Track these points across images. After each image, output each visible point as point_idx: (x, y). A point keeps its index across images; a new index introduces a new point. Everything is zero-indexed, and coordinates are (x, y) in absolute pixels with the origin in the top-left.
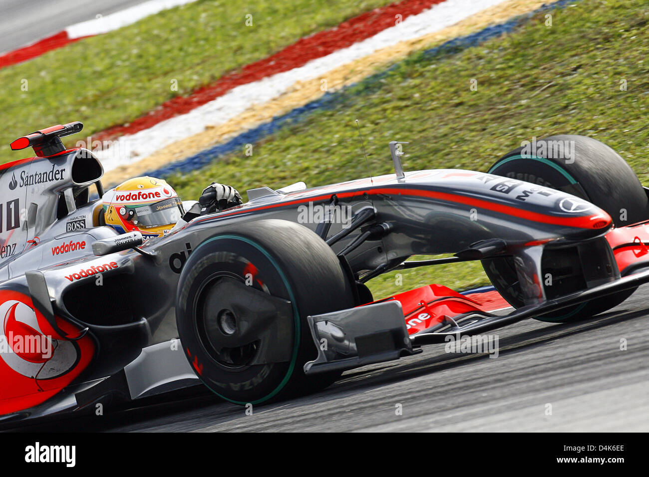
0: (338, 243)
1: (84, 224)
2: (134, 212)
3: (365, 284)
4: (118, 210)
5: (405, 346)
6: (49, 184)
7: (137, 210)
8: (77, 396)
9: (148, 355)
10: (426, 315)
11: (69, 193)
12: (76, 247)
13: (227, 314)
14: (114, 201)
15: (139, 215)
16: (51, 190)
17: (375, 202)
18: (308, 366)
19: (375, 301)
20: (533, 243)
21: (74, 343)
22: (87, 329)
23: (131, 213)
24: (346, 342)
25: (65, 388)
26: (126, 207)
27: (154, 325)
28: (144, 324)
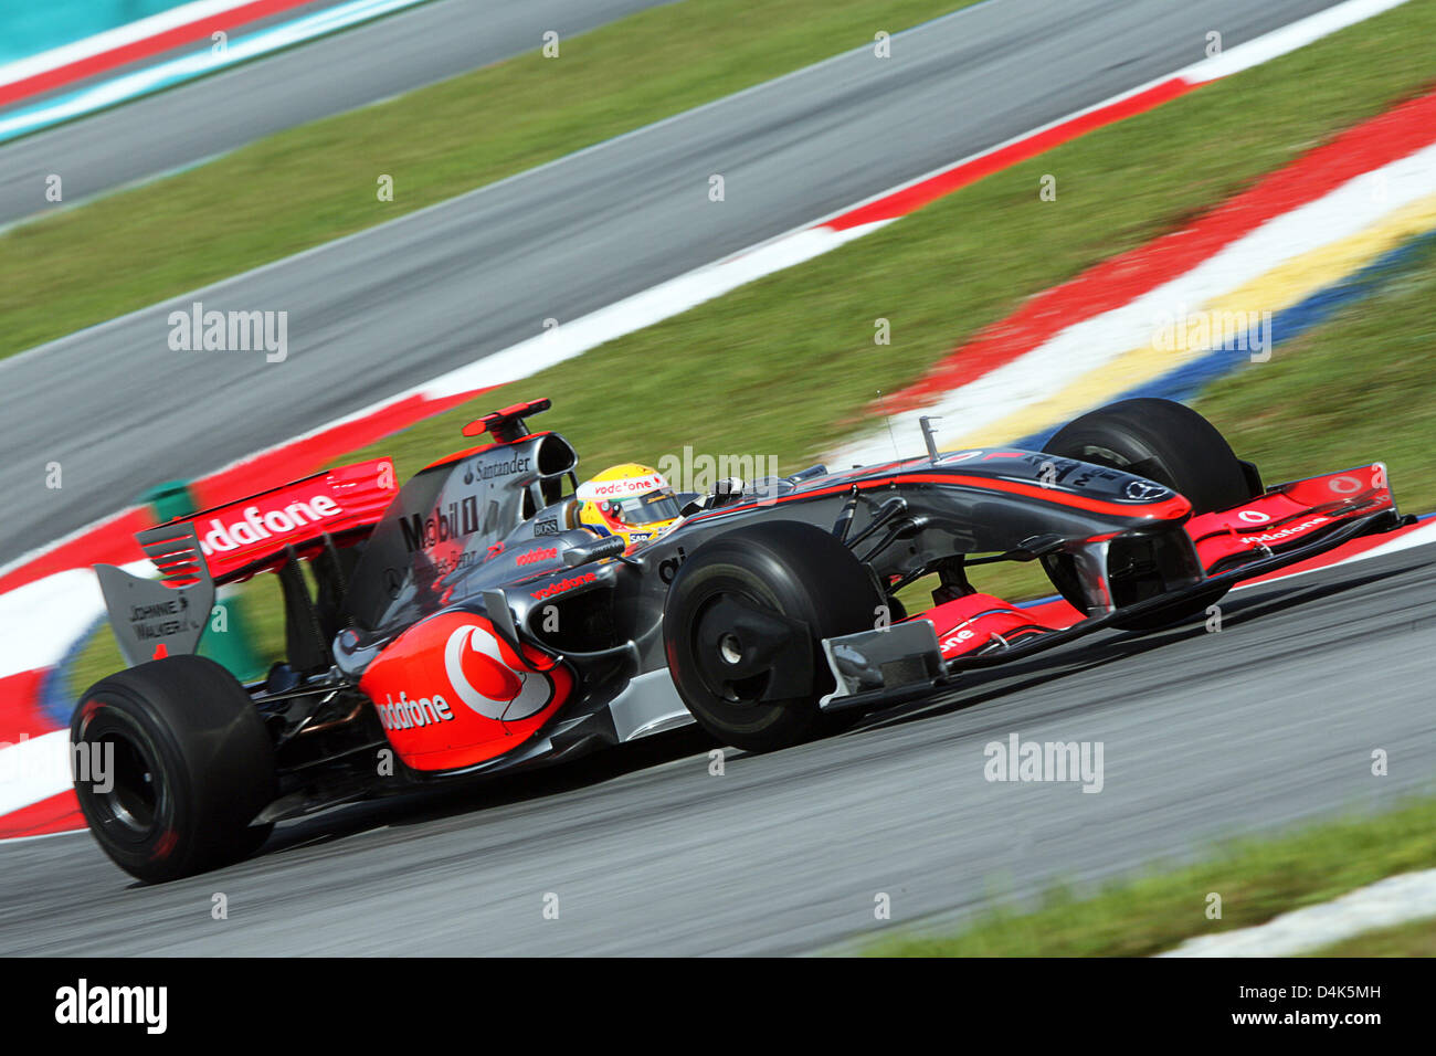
0: (863, 542)
1: (556, 524)
2: (620, 507)
3: (895, 595)
4: (599, 505)
5: (940, 673)
6: (511, 477)
7: (623, 504)
8: (552, 741)
9: (639, 686)
10: (969, 632)
11: (537, 487)
12: (545, 556)
13: (730, 639)
14: (593, 494)
15: (626, 509)
16: (515, 485)
17: (904, 492)
18: (825, 701)
19: (909, 616)
20: (1098, 538)
21: (546, 674)
22: (561, 658)
23: (616, 508)
24: (870, 670)
25: (538, 731)
26: (609, 502)
27: (645, 648)
28: (632, 648)
